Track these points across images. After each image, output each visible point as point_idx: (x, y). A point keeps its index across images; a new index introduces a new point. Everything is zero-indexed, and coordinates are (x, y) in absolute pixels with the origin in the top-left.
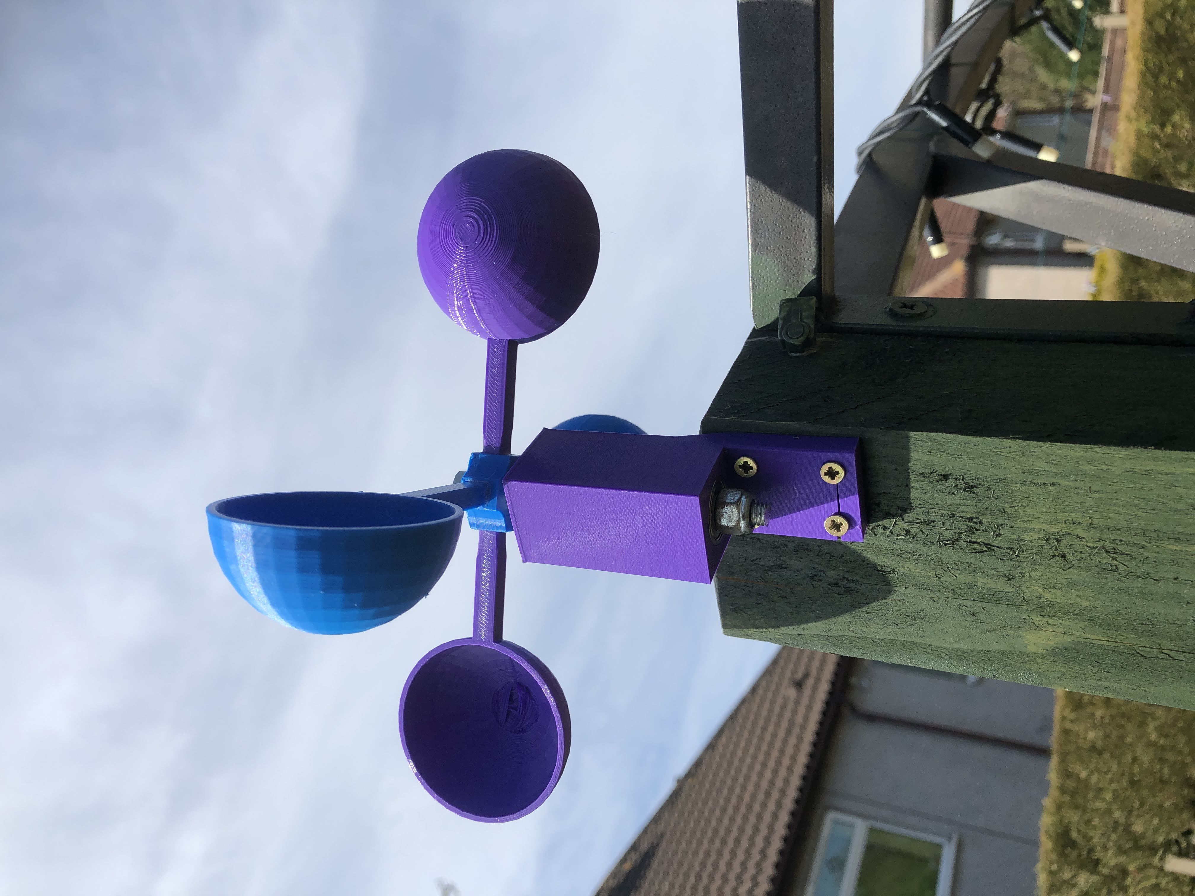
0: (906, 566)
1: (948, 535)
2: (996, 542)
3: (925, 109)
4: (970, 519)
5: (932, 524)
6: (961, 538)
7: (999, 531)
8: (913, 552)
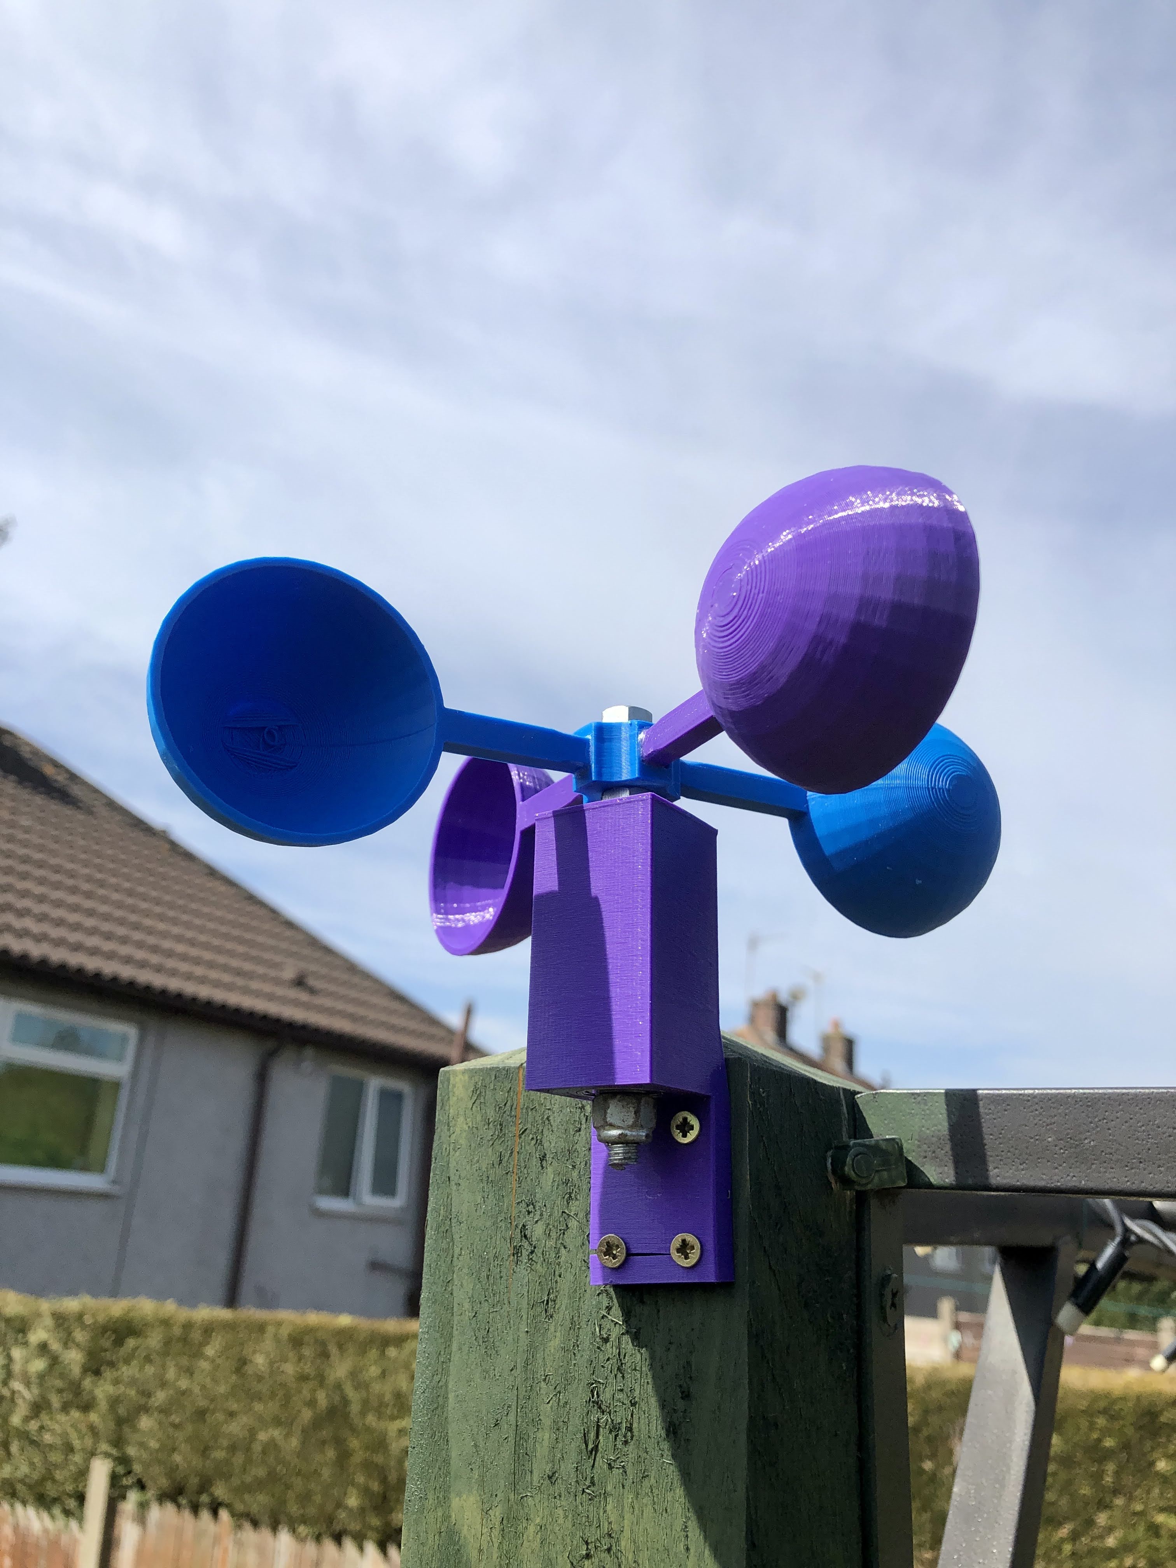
0: (558, 1334)
1: (606, 1396)
2: (601, 1464)
3: (1118, 1239)
4: (630, 1429)
5: (619, 1375)
6: (603, 1414)
7: (617, 1468)
8: (578, 1346)
